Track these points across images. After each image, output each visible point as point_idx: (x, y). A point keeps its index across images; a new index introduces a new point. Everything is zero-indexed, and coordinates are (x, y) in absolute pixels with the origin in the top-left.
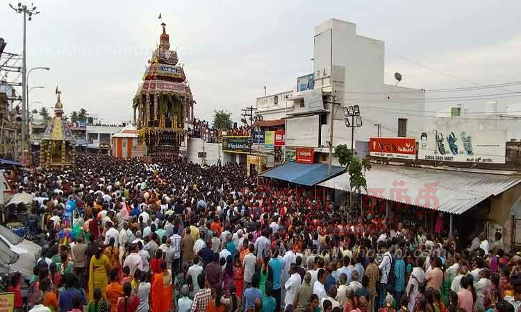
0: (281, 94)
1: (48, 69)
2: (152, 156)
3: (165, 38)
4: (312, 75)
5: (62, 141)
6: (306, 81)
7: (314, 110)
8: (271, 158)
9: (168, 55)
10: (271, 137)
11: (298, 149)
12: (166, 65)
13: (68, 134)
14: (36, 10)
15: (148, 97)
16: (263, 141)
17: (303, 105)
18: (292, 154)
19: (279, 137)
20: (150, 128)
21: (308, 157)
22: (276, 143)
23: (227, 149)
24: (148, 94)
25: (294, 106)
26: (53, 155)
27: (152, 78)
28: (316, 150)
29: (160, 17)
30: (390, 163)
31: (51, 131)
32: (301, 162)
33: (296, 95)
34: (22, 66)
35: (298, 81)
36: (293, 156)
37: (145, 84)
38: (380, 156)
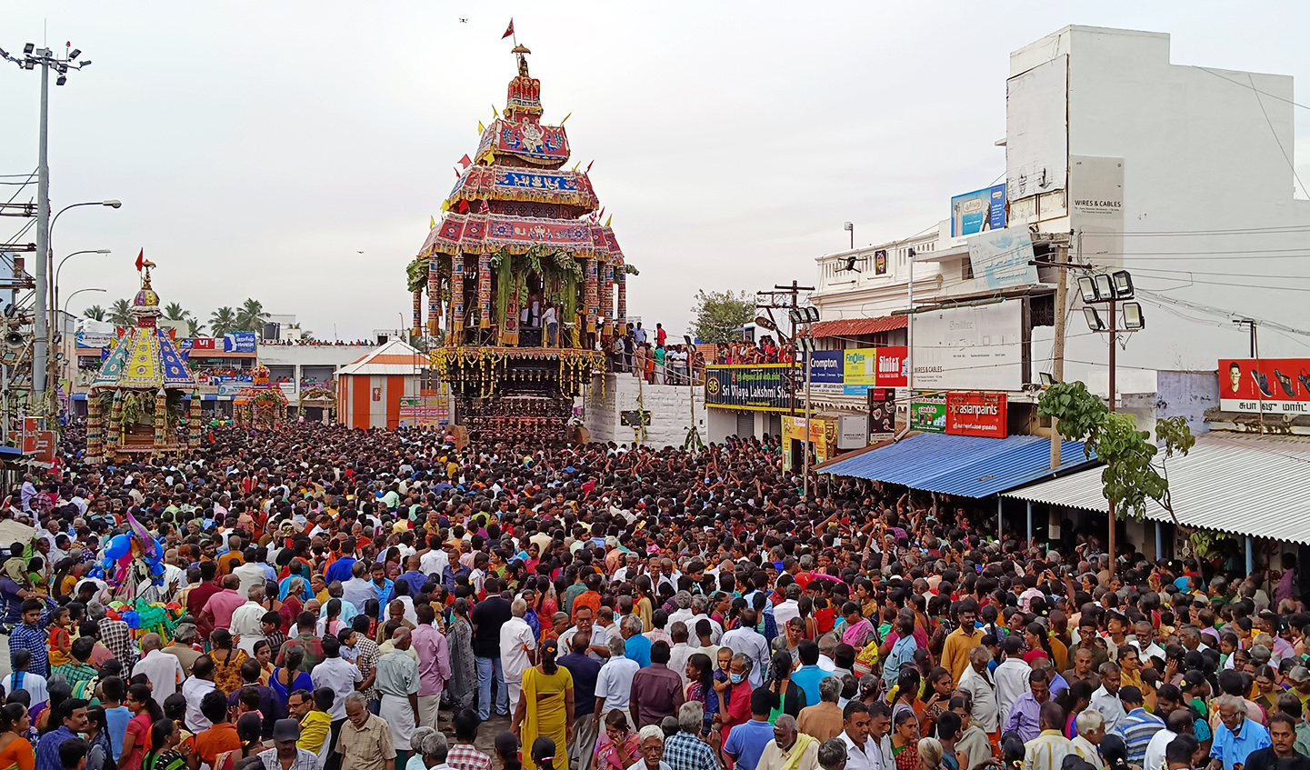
0: (895, 244)
1: (117, 206)
2: (472, 424)
3: (525, 89)
4: (1001, 187)
5: (154, 391)
6: (982, 206)
7: (1006, 285)
8: (859, 424)
9: (532, 139)
10: (862, 367)
11: (951, 397)
12: (527, 170)
13: (175, 370)
14: (80, 58)
15: (457, 263)
16: (835, 376)
17: (969, 274)
18: (932, 410)
19: (889, 365)
20: (462, 350)
21: (985, 419)
22: (879, 382)
23: (720, 399)
24: (458, 254)
25: (939, 277)
26: (127, 425)
27: (474, 206)
28: (1012, 398)
29: (509, 32)
30: (1295, 430)
31: (122, 364)
32: (963, 433)
33: (948, 244)
34: (35, 201)
35: (955, 208)
36: (934, 417)
37: (448, 224)
38: (1258, 410)
